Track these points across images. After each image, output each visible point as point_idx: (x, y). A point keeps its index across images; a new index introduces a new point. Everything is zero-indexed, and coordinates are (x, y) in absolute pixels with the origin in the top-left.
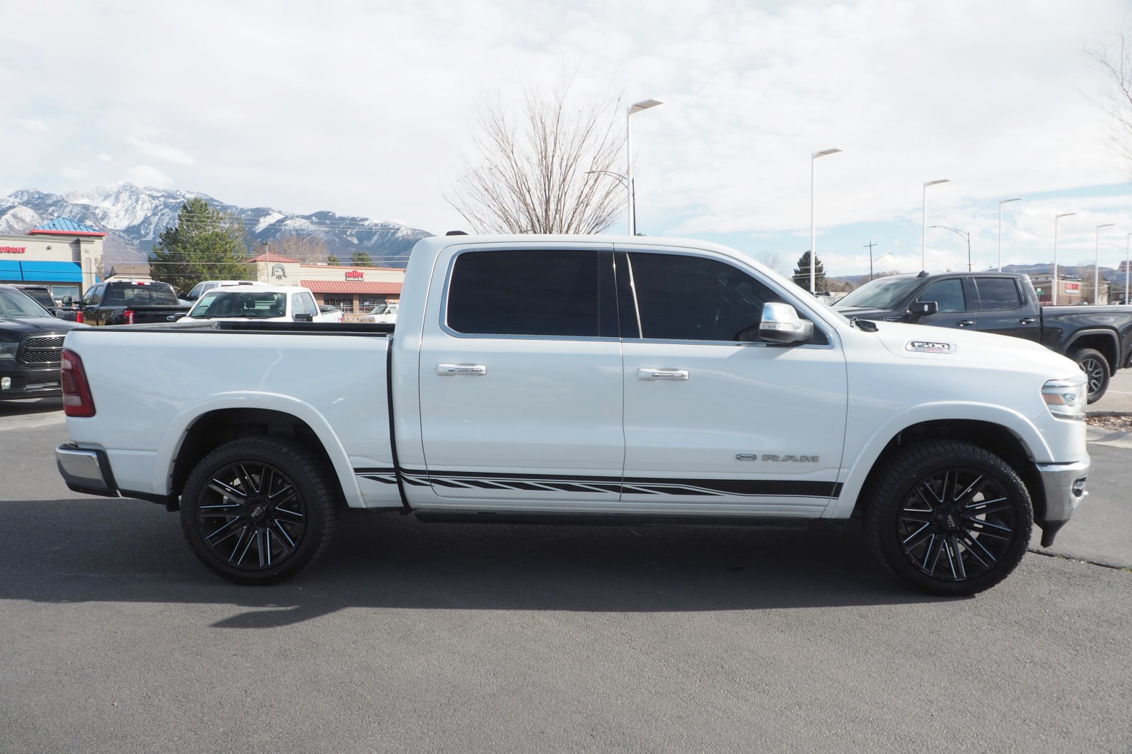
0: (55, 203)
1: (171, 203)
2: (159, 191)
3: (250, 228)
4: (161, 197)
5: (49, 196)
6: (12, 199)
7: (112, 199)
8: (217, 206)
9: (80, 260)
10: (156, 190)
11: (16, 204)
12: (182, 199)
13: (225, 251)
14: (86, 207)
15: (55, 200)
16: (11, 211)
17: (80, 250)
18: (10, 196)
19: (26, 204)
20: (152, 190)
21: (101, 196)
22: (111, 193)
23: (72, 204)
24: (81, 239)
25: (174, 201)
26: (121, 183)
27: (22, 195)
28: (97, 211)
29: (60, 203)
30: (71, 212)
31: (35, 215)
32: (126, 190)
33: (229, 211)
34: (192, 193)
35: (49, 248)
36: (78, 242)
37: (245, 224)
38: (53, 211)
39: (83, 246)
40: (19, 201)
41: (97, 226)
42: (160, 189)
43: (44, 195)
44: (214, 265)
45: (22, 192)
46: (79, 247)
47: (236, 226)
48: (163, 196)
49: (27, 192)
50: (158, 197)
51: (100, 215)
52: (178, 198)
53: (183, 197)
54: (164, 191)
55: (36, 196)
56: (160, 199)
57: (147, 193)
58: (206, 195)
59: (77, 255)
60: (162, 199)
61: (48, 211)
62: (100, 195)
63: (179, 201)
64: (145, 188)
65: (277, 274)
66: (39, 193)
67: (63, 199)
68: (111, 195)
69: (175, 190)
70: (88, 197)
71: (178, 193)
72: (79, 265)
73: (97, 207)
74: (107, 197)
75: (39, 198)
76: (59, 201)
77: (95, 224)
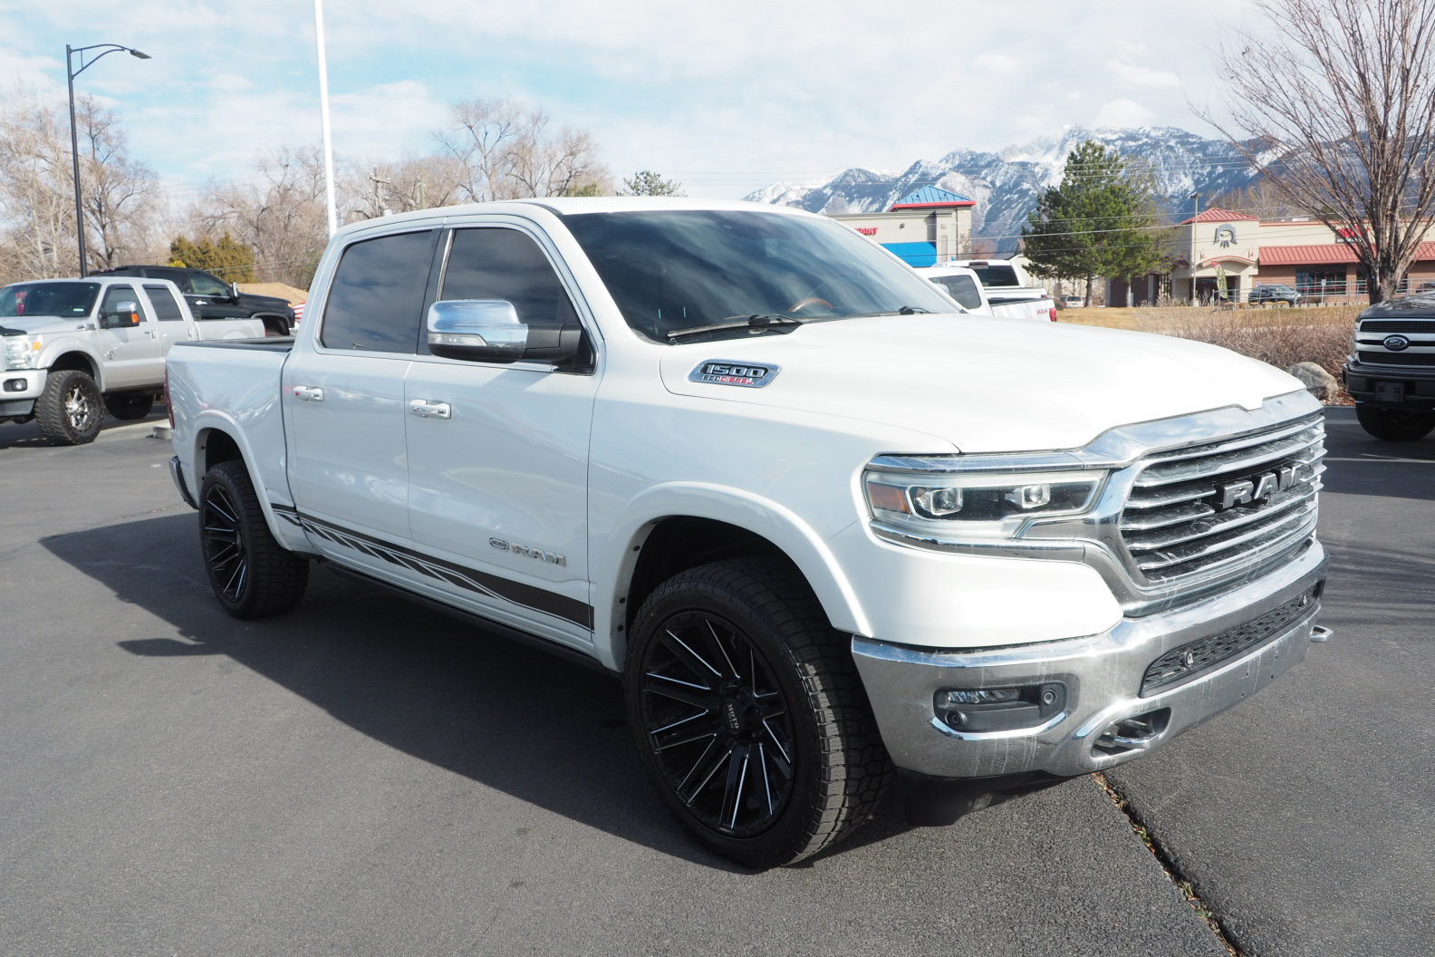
0: (988, 165)
1: (1130, 147)
2: (1115, 133)
3: (1240, 171)
4: (1117, 139)
5: (982, 155)
6: (943, 165)
7: (1055, 150)
8: (1194, 143)
9: (935, 238)
10: (1111, 131)
11: (947, 171)
12: (1145, 140)
13: (1120, 213)
14: (1023, 165)
15: (989, 160)
16: (941, 180)
17: (935, 226)
18: (941, 161)
19: (958, 168)
20: (1106, 132)
21: (1043, 149)
22: (1055, 143)
23: (1008, 163)
24: (938, 211)
25: (1134, 144)
26: (1067, 127)
27: (953, 158)
28: (1037, 169)
29: (994, 163)
30: (1007, 173)
31: (966, 181)
32: (1073, 136)
33: (1211, 149)
34: (1159, 129)
35: (902, 226)
36: (934, 216)
37: (1233, 166)
38: (987, 175)
39: (940, 220)
40: (950, 166)
41: (1035, 188)
42: (1117, 130)
43: (978, 156)
44: (1105, 233)
45: (954, 155)
46: (935, 222)
47: (1220, 169)
48: (1120, 138)
49: (959, 154)
50: (1114, 141)
51: (1040, 174)
52: (1140, 139)
53: (1147, 136)
54: (1122, 131)
55: (969, 158)
56: (1116, 143)
57: (1100, 136)
58: (1178, 130)
59: (932, 233)
60: (1119, 143)
61: (980, 174)
62: (1040, 145)
63: (1141, 143)
64: (1098, 131)
65: (1222, 239)
66: (971, 153)
67: (997, 158)
68: (1054, 146)
69: (1137, 128)
70: (1028, 152)
71: (1141, 131)
72: (934, 244)
73: (1037, 164)
74: (1049, 149)
75: (972, 159)
76: (994, 161)
77: (1033, 186)
